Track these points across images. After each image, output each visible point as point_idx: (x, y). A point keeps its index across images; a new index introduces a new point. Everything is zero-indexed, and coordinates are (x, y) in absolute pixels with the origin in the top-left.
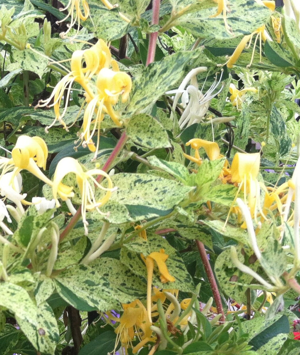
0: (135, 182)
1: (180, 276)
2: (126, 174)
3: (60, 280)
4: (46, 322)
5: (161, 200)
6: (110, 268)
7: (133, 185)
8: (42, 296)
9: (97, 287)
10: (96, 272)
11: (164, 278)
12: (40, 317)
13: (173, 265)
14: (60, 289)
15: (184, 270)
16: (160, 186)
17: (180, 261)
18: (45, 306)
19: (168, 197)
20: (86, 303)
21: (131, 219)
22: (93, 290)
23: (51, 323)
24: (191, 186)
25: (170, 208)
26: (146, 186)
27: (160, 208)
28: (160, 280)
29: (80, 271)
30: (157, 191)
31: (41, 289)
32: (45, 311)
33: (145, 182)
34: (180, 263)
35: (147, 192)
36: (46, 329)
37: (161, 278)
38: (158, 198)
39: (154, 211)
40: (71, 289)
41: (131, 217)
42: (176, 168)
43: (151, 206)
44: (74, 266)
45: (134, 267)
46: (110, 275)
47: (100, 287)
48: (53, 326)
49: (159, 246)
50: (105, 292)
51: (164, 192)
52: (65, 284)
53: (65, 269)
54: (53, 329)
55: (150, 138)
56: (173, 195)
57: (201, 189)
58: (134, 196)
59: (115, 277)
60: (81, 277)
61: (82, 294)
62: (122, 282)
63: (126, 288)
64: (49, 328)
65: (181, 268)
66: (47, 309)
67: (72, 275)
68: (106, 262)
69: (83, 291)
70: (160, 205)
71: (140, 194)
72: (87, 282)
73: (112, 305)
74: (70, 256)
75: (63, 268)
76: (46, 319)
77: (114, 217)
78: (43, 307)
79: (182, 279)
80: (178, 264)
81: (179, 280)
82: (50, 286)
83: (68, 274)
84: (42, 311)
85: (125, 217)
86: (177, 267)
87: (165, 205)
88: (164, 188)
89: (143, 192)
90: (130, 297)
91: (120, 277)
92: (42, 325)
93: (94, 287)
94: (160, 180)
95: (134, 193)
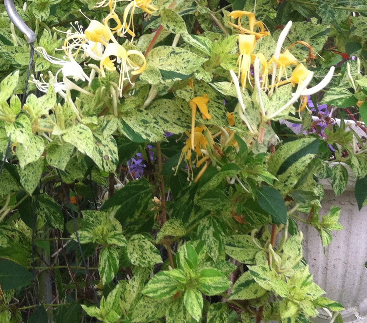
0: (171, 53)
1: (218, 114)
2: (166, 46)
3: (124, 119)
4: (110, 150)
5: (185, 68)
6: (169, 107)
7: (169, 55)
8: (109, 132)
9: (150, 124)
10: (150, 114)
11: (205, 116)
12: (107, 147)
13: (214, 106)
14: (122, 126)
15: (222, 109)
16: (186, 57)
17: (219, 103)
18: (111, 138)
19: (190, 65)
20: (140, 136)
21: (162, 82)
22: (146, 127)
23: (114, 151)
24: (206, 58)
25: (190, 73)
26: (177, 56)
27: (184, 73)
28: (202, 118)
29: (138, 113)
30: (184, 61)
31: (108, 126)
32: (110, 143)
33: (177, 54)
34: (219, 104)
35: (177, 61)
36: (110, 156)
37: (202, 116)
38: (183, 66)
39: (180, 75)
40: (131, 126)
41: (163, 80)
42: (204, 41)
43: (178, 72)
44: (134, 109)
45: (184, 107)
46: (168, 112)
47: (152, 124)
48: (115, 153)
49: (205, 91)
50: (155, 128)
51: (188, 62)
52: (128, 122)
53: (127, 111)
54: (115, 155)
55: (175, 26)
56: (194, 64)
57: (219, 57)
58: (169, 64)
59: (172, 113)
60: (139, 117)
61: (138, 130)
62: (178, 117)
63: (181, 122)
64: (112, 154)
65: (219, 108)
66: (112, 141)
67: (133, 115)
68: (165, 103)
69: (140, 127)
70: (184, 71)
71: (173, 62)
72: (142, 121)
73: (160, 137)
74: (133, 101)
75: (126, 110)
76: (111, 148)
77: (153, 78)
78: (109, 139)
79: (219, 117)
80: (218, 105)
81: (217, 117)
82: (115, 124)
83: (130, 114)
84: (108, 142)
85: (159, 79)
86: (216, 107)
87: (188, 71)
88: (188, 59)
89: (175, 61)
90: (182, 129)
91: (176, 113)
92: (107, 153)
93: (148, 125)
94: (187, 52)
95: (169, 61)
